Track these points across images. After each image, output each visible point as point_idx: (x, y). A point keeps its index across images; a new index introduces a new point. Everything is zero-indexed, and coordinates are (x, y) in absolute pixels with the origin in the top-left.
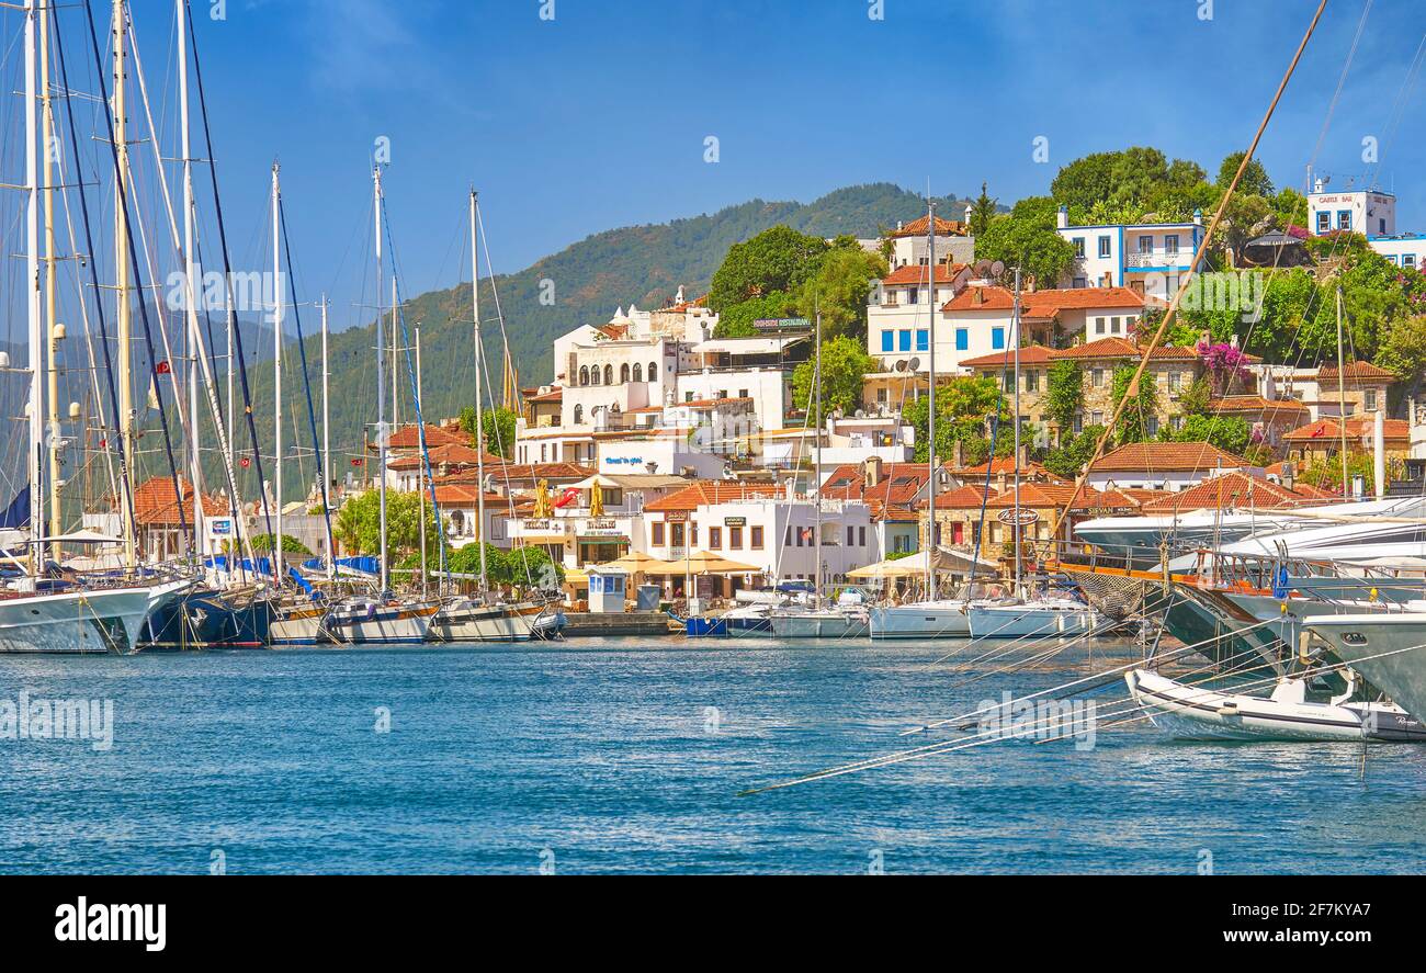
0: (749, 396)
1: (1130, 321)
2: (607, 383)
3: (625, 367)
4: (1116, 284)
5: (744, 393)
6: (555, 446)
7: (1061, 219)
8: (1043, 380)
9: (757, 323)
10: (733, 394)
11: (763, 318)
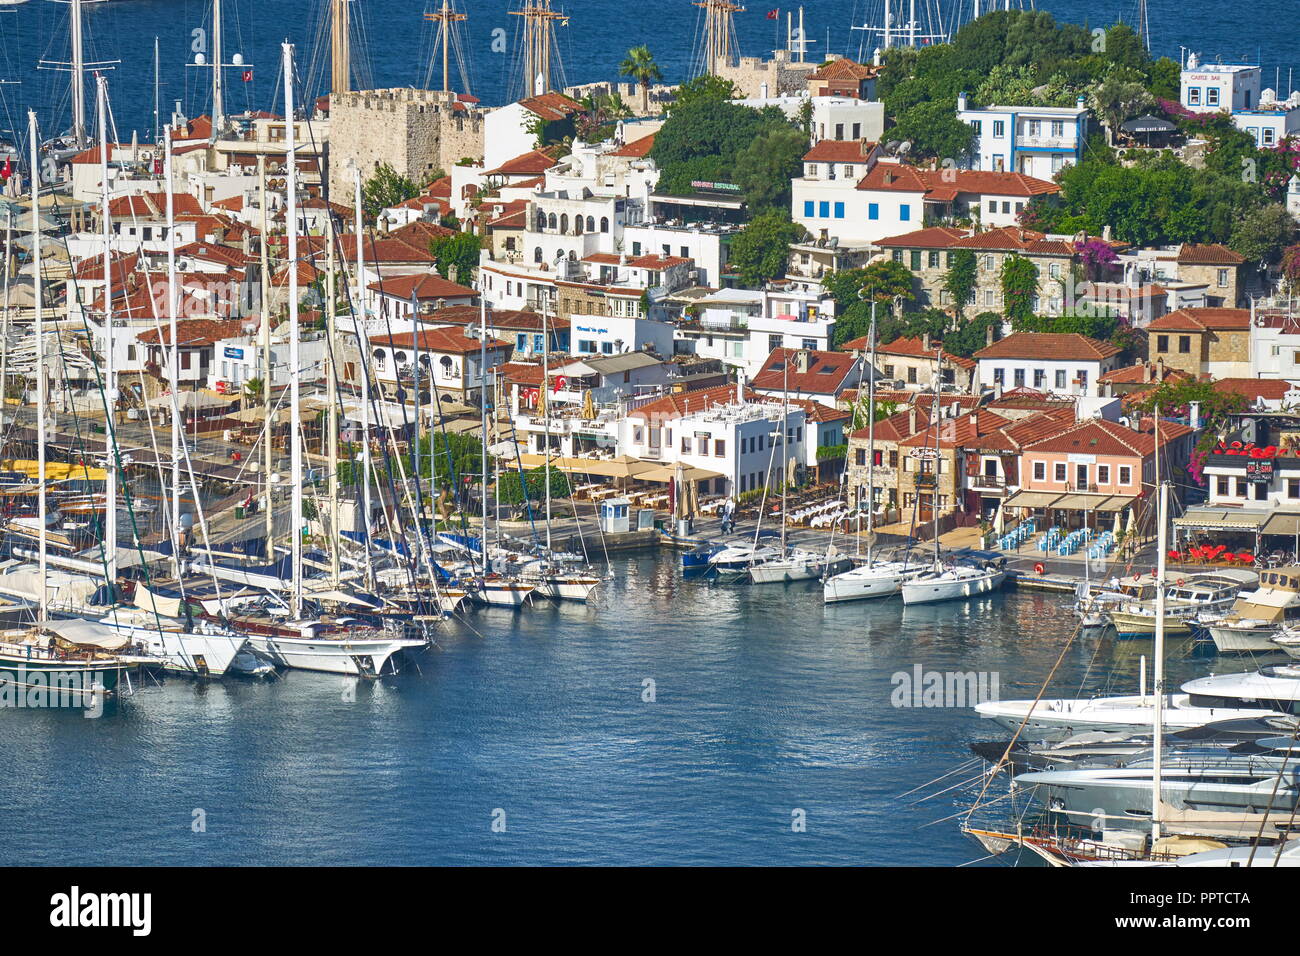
0: (690, 256)
1: (1019, 205)
2: (563, 231)
3: (579, 218)
4: (1007, 169)
5: (685, 251)
6: (520, 285)
7: (961, 103)
8: (943, 255)
9: (695, 184)
10: (676, 252)
11: (700, 179)
